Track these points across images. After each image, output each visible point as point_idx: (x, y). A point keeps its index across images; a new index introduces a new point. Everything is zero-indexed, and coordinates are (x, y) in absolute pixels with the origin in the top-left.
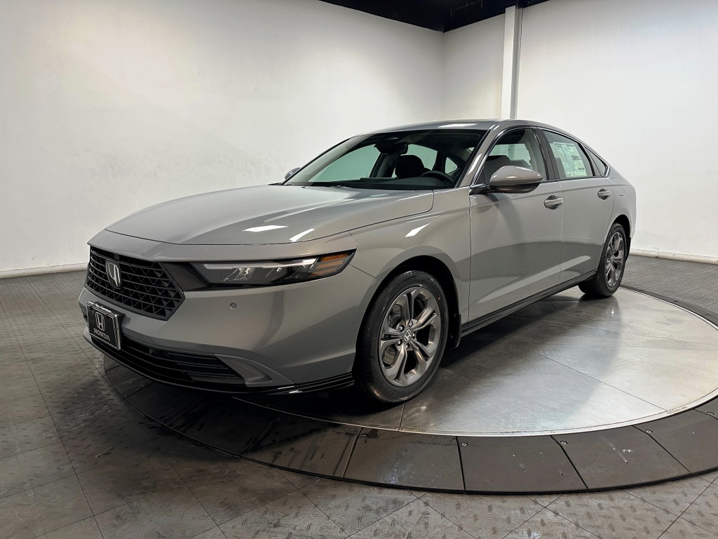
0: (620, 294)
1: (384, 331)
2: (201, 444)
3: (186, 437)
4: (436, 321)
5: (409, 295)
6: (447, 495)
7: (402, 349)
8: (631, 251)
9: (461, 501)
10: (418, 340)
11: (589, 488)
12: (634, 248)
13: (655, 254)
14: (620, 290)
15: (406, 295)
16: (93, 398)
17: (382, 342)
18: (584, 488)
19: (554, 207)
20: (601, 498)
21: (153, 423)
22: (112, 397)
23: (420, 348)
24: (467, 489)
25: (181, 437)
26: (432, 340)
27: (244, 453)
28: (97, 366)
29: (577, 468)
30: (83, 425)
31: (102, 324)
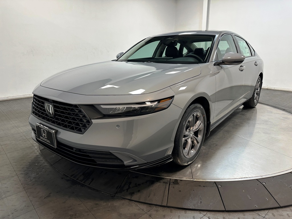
0: (258, 106)
1: (184, 134)
2: (94, 189)
3: (86, 186)
4: (202, 126)
5: (193, 115)
6: (217, 213)
7: (189, 141)
8: (262, 87)
9: (225, 216)
10: (195, 136)
11: (281, 206)
12: (263, 86)
13: (266, 88)
14: (258, 104)
15: (192, 116)
16: (37, 165)
17: (183, 139)
18: (278, 206)
19: (242, 71)
20: (287, 211)
21: (68, 178)
22: (46, 164)
23: (196, 139)
24: (226, 210)
25: (83, 185)
26: (200, 135)
27: (116, 194)
28: (36, 148)
29: (273, 196)
30: (34, 180)
31: (45, 135)
